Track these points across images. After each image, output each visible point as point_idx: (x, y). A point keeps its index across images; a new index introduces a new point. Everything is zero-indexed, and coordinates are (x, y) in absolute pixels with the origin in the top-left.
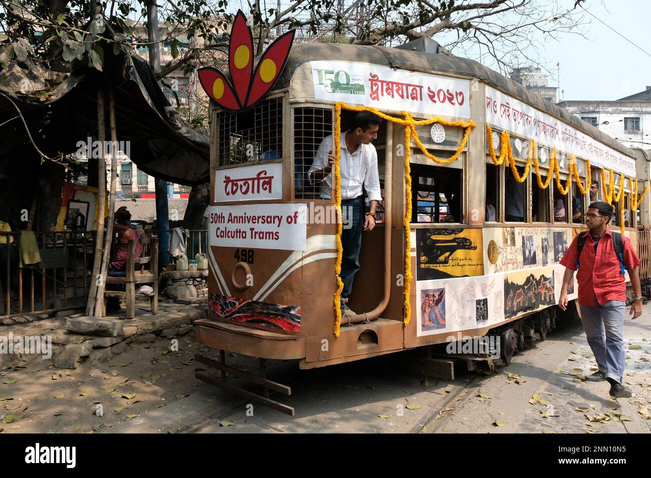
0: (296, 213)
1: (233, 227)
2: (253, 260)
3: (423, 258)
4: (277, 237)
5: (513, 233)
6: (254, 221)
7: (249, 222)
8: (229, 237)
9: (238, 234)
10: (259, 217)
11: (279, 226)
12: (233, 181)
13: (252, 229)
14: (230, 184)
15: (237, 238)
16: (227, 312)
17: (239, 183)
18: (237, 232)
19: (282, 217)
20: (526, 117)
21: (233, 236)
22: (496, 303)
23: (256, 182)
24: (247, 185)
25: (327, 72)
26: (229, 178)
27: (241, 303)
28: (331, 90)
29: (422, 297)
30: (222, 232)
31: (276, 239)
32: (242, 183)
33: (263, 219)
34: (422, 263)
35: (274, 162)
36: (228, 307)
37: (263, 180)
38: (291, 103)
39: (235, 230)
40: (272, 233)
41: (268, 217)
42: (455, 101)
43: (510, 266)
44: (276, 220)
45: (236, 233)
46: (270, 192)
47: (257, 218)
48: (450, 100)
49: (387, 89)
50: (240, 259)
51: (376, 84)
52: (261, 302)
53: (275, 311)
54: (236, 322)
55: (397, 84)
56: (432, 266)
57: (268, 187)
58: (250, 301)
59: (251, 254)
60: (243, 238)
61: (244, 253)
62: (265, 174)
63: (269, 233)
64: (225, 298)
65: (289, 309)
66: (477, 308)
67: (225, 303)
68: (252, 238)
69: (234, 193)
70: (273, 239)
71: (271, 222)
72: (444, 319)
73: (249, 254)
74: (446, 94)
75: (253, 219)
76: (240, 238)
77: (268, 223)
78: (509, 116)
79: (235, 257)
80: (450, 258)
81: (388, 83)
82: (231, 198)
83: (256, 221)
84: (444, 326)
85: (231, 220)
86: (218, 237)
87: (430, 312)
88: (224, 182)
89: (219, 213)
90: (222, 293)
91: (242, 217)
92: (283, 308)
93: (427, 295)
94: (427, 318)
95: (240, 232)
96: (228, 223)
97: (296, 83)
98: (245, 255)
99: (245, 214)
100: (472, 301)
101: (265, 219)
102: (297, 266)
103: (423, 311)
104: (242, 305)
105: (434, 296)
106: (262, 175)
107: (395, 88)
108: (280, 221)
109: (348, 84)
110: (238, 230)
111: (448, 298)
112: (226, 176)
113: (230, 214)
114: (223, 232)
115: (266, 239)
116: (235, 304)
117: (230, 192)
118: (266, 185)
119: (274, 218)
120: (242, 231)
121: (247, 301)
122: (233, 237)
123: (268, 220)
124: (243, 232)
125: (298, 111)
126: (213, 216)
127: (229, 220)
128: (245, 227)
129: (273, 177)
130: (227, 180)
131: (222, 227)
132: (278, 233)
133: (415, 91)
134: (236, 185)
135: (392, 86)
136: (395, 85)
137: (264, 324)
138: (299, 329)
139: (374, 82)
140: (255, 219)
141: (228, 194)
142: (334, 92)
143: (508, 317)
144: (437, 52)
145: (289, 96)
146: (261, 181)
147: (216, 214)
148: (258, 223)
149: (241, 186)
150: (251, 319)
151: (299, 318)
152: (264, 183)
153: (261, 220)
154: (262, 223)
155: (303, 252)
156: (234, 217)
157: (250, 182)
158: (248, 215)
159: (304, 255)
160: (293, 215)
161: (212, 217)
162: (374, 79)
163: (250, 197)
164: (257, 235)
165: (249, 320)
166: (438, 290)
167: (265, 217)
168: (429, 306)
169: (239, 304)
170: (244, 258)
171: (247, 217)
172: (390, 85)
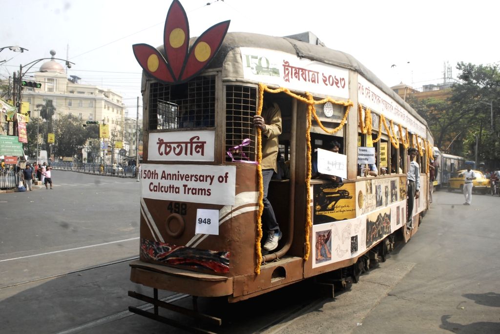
0: (227, 173)
1: (166, 183)
2: (186, 212)
3: (318, 207)
4: (208, 194)
5: (371, 184)
6: (187, 179)
7: (182, 180)
8: (162, 191)
9: (172, 189)
10: (192, 176)
11: (211, 184)
12: (166, 143)
13: (185, 186)
14: (163, 146)
15: (170, 192)
16: (160, 256)
17: (173, 145)
18: (170, 187)
19: (213, 176)
20: (378, 98)
21: (166, 190)
22: (362, 238)
23: (189, 145)
24: (180, 147)
25: (253, 57)
26: (162, 140)
27: (174, 249)
28: (256, 72)
29: (317, 238)
30: (155, 186)
31: (208, 195)
32: (175, 145)
33: (195, 177)
34: (317, 211)
35: (206, 130)
36: (161, 251)
37: (196, 144)
38: (224, 81)
39: (169, 186)
40: (204, 190)
41: (201, 176)
42: (339, 85)
43: (370, 209)
44: (209, 179)
45: (169, 189)
46: (203, 154)
47: (190, 176)
48: (337, 83)
49: (295, 73)
50: (173, 211)
51: (287, 69)
52: (194, 248)
53: (207, 256)
54: (170, 264)
55: (302, 69)
56: (323, 213)
57: (200, 150)
58: (183, 247)
59: (184, 207)
60: (176, 192)
61: (177, 206)
62: (198, 139)
63: (201, 189)
64: (158, 243)
65: (220, 254)
66: (352, 243)
67: (159, 248)
68: (185, 193)
69: (167, 153)
70: (205, 195)
71: (203, 180)
72: (330, 253)
73: (182, 207)
74: (334, 80)
75: (186, 177)
76: (173, 192)
77: (201, 181)
78: (369, 97)
79: (168, 209)
80: (335, 206)
81: (296, 69)
82: (164, 158)
83: (190, 179)
84: (330, 258)
85: (165, 177)
86: (151, 190)
87: (321, 249)
88: (158, 143)
89: (152, 170)
90: (155, 239)
91: (175, 175)
92: (215, 253)
93: (320, 236)
94: (319, 254)
95: (173, 187)
96: (161, 179)
97: (228, 64)
98: (178, 208)
99: (178, 172)
100: (348, 238)
101: (198, 177)
102: (227, 218)
103: (317, 248)
104: (175, 250)
105: (324, 236)
106: (195, 140)
107: (301, 73)
108: (212, 179)
109: (268, 68)
110: (172, 186)
111: (333, 237)
112: (159, 139)
113: (164, 172)
114: (157, 187)
115: (199, 194)
116: (168, 249)
117: (164, 152)
118: (198, 149)
119: (207, 177)
120: (175, 187)
121: (180, 247)
122: (166, 192)
123: (201, 178)
124: (177, 188)
125: (229, 88)
126: (147, 173)
127: (162, 177)
128: (179, 184)
129: (205, 142)
130: (161, 142)
131: (156, 182)
132: (210, 190)
133: (314, 76)
134: (170, 147)
135: (299, 71)
136: (300, 71)
137: (196, 267)
138: (228, 271)
139: (286, 67)
140: (189, 177)
141: (161, 154)
142: (258, 73)
143: (368, 247)
144: (317, 44)
145: (221, 75)
146: (194, 145)
147: (149, 171)
148: (191, 180)
149: (174, 149)
150: (184, 262)
151: (228, 261)
152: (197, 147)
153: (193, 178)
154: (195, 180)
155: (232, 206)
156: (168, 175)
157: (184, 145)
158: (182, 173)
159: (233, 209)
160: (224, 175)
161: (145, 173)
162: (286, 65)
163: (183, 158)
164: (190, 191)
165: (182, 262)
166: (327, 231)
167: (197, 176)
168: (321, 244)
169: (173, 249)
170: (177, 210)
171: (181, 175)
172: (297, 70)
